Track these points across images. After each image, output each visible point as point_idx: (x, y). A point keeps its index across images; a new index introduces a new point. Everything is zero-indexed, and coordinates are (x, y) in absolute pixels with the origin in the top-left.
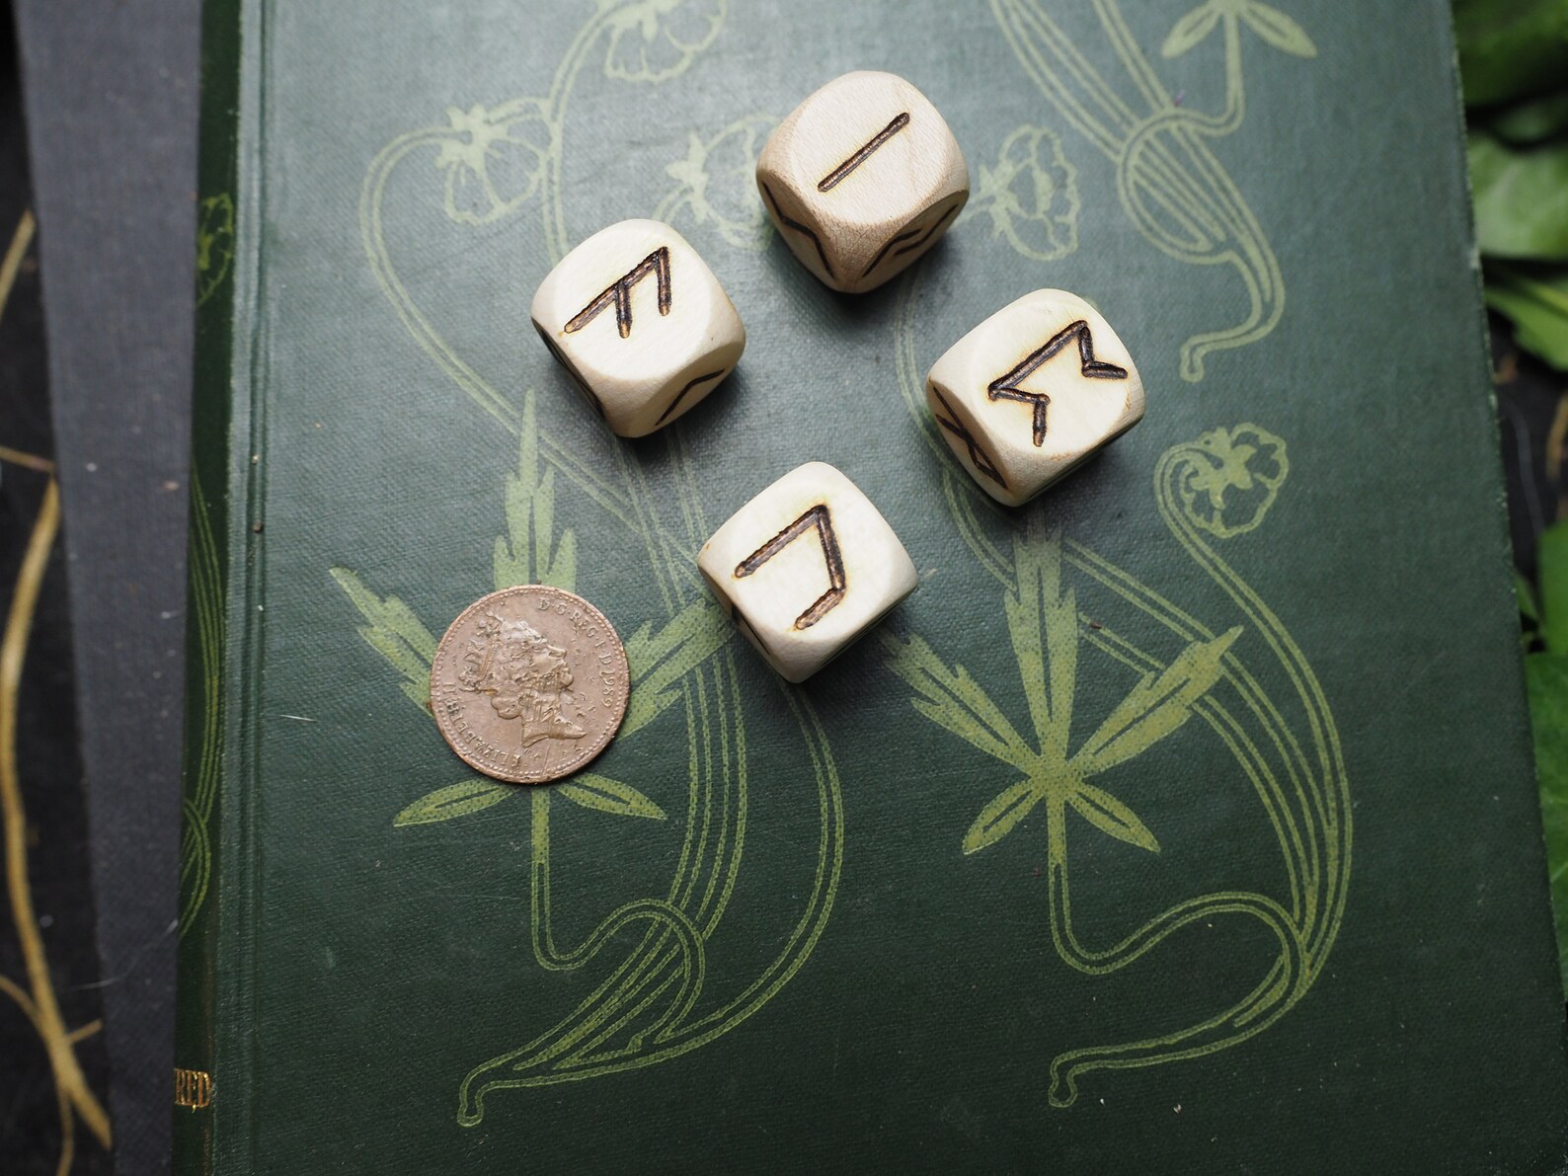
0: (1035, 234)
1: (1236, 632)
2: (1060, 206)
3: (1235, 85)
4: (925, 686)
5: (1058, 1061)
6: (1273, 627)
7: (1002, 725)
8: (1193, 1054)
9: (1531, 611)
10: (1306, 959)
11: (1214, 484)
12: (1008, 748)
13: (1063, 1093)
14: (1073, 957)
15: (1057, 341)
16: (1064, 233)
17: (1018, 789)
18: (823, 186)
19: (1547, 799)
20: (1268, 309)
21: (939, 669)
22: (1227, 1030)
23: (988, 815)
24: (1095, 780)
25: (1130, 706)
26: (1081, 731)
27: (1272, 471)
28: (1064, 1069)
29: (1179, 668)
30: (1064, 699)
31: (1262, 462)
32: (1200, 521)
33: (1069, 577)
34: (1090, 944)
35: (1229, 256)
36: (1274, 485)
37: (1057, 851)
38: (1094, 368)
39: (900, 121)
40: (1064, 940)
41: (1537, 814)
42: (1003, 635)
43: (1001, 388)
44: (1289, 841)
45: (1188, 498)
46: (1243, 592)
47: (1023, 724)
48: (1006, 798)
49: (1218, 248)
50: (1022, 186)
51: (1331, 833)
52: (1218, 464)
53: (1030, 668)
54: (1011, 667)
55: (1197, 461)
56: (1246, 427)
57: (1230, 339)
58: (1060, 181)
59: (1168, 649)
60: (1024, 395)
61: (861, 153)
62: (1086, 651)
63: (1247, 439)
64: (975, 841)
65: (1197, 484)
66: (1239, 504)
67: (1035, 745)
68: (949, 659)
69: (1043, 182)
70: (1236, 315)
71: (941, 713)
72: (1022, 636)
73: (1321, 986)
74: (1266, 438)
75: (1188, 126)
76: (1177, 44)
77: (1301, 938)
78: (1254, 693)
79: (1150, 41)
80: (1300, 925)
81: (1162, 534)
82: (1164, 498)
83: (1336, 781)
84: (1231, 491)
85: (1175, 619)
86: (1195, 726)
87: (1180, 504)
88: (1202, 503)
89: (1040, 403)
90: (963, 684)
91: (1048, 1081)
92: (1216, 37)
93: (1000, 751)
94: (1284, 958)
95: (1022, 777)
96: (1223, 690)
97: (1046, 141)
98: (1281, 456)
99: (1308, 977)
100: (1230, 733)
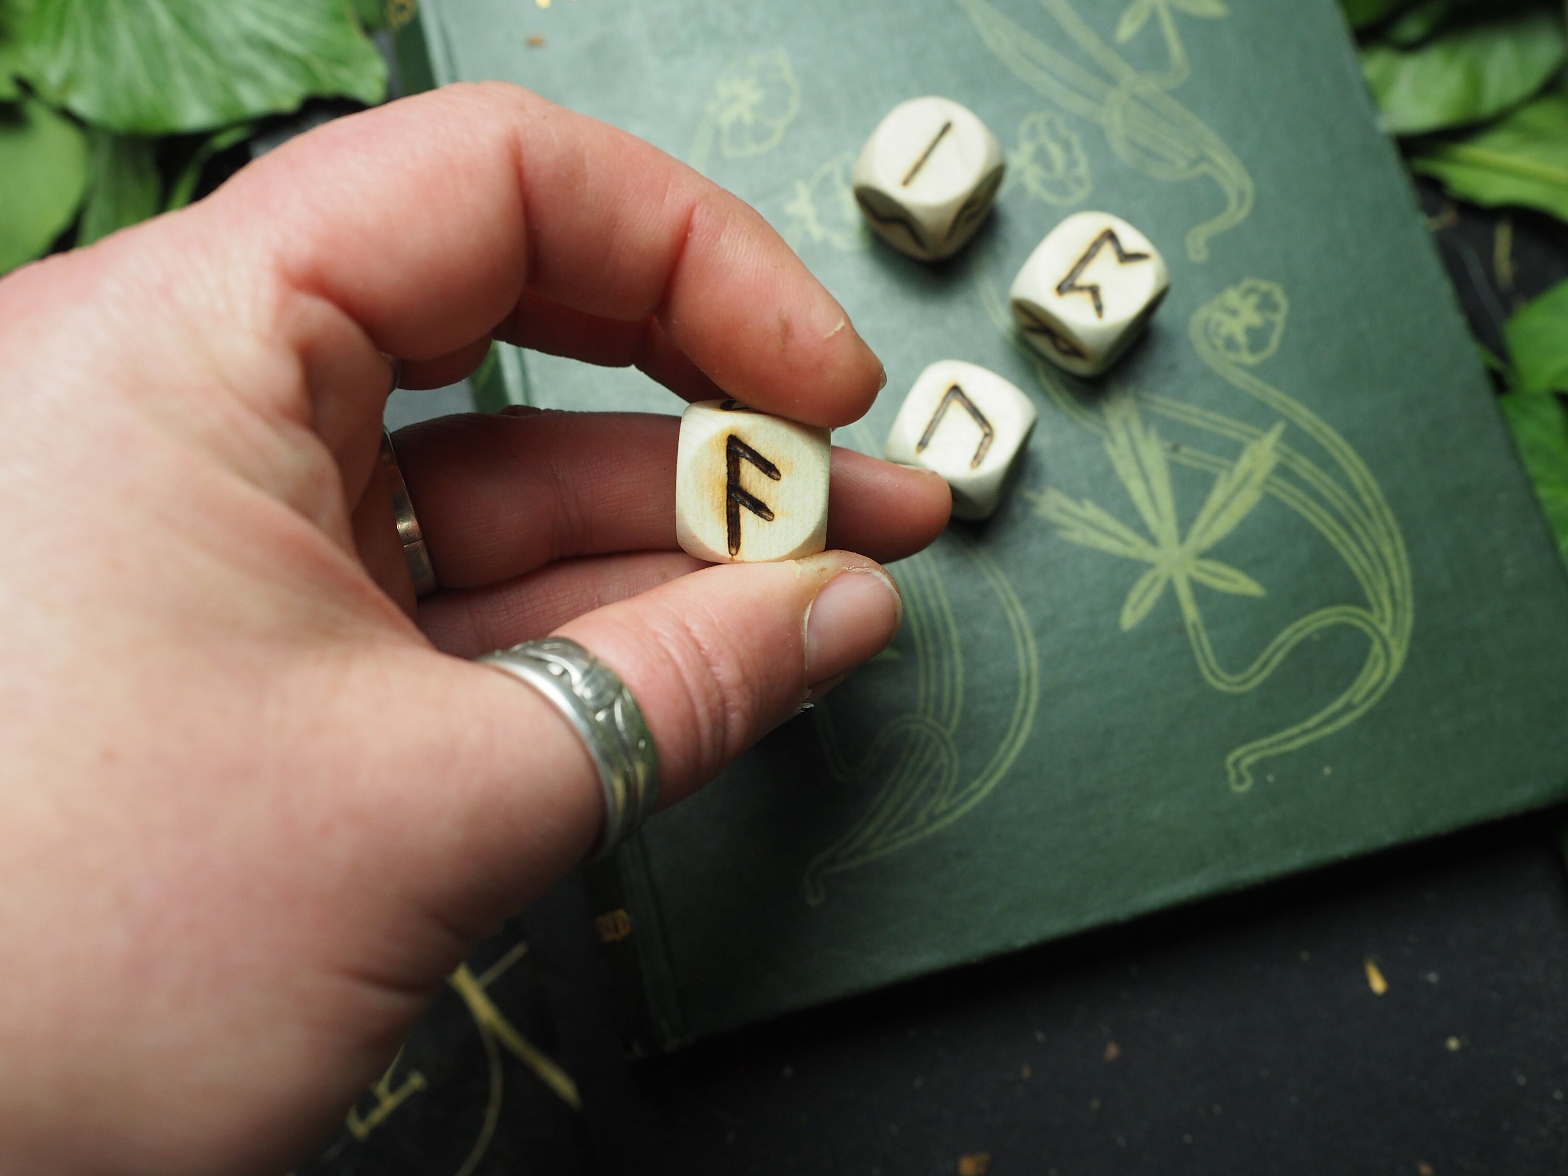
0: (1059, 187)
1: (1279, 428)
2: (1072, 164)
3: (1176, 49)
4: (1064, 520)
5: (1231, 758)
6: (1305, 417)
7: (1128, 534)
8: (1328, 730)
9: (1496, 363)
10: (1393, 643)
11: (1236, 327)
12: (1138, 549)
13: (1241, 780)
14: (1224, 683)
15: (1095, 247)
16: (1079, 181)
17: (1149, 576)
18: (906, 182)
19: (1543, 492)
20: (1241, 196)
21: (1070, 505)
22: (1349, 707)
23: (1134, 596)
24: (1205, 555)
25: (1217, 496)
26: (1185, 523)
27: (1274, 308)
28: (1237, 763)
29: (1245, 463)
30: (1166, 502)
31: (1266, 304)
32: (1232, 356)
33: (1147, 420)
34: (1232, 669)
35: (1203, 168)
36: (1279, 319)
37: (1191, 612)
38: (1126, 257)
39: (946, 128)
40: (1213, 673)
41: (1537, 504)
42: (1110, 471)
43: (1065, 287)
44: (1357, 563)
45: (1219, 343)
46: (1275, 397)
47: (1142, 529)
48: (1143, 584)
49: (1194, 163)
50: (1041, 157)
51: (1387, 550)
52: (1234, 313)
53: (1136, 489)
54: (1123, 492)
55: (1218, 316)
56: (1248, 283)
57: (1219, 224)
58: (1067, 146)
59: (1234, 451)
60: (1081, 289)
61: (926, 156)
62: (1174, 467)
63: (1251, 291)
64: (1130, 618)
65: (1224, 331)
66: (1257, 338)
67: (1153, 541)
68: (1076, 496)
69: (1056, 152)
70: (1218, 204)
71: (1078, 536)
72: (1125, 468)
73: (1411, 659)
74: (1264, 286)
75: (1149, 85)
76: (1127, 30)
77: (1386, 629)
78: (1304, 466)
79: (1106, 33)
80: (1382, 620)
81: (1207, 373)
82: (1202, 348)
83: (1381, 514)
84: (1250, 331)
85: (1232, 429)
86: (1268, 499)
87: (1214, 347)
88: (1230, 344)
89: (1094, 291)
90: (1091, 511)
91: (1225, 774)
92: (1153, 21)
93: (1132, 553)
94: (1377, 648)
95: (1150, 566)
96: (1282, 471)
97: (1050, 124)
98: (1279, 296)
99: (1398, 655)
100: (1293, 499)
